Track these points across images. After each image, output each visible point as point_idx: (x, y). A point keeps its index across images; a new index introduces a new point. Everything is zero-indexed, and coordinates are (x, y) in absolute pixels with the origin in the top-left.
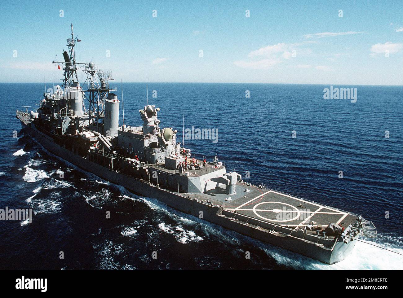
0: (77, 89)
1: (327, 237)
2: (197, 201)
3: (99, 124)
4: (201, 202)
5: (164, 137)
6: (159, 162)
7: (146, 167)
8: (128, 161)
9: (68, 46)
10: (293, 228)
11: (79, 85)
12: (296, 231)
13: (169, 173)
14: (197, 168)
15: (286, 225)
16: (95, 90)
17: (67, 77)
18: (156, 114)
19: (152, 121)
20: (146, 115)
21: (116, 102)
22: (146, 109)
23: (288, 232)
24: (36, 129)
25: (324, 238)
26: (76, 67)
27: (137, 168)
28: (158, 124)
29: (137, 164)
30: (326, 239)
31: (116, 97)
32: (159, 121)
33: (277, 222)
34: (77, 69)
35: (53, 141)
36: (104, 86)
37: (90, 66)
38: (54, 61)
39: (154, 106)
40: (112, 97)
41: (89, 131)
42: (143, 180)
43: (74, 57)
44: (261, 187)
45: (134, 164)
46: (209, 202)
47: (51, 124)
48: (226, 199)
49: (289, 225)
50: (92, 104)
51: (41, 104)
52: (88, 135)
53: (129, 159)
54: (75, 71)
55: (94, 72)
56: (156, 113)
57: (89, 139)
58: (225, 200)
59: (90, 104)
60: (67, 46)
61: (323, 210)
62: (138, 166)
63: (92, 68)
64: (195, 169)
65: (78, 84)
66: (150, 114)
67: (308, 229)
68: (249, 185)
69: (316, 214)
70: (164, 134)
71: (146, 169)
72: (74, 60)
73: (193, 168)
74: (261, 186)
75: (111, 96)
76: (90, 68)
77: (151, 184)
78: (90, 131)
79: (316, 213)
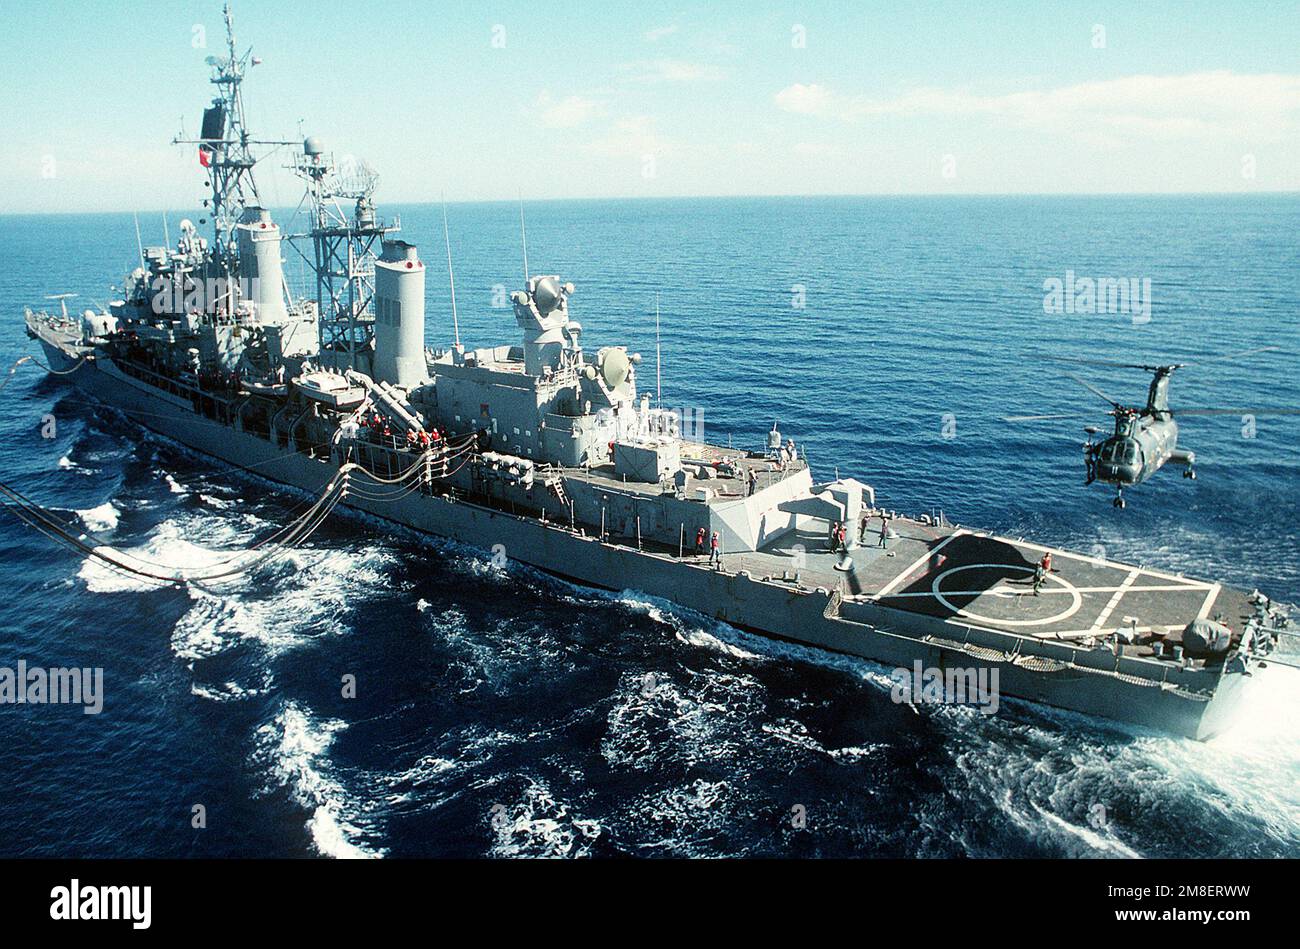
0: (262, 230)
1: (1192, 663)
2: (750, 578)
3: (357, 345)
4: (764, 580)
5: (604, 380)
6: (593, 461)
7: (552, 479)
8: (491, 463)
9: (219, 82)
10: (1077, 641)
11: (266, 217)
12: (1089, 650)
13: (640, 495)
14: (723, 474)
15: (1053, 635)
16: (335, 232)
17: (219, 189)
18: (564, 305)
19: (553, 327)
20: (534, 309)
21: (415, 268)
22: (533, 289)
23: (1065, 655)
24: (118, 373)
25: (1181, 665)
26: (251, 154)
27: (524, 484)
28: (574, 337)
29: (523, 471)
30: (1188, 669)
31: (413, 254)
32: (576, 325)
33: (1021, 626)
34: (254, 162)
35: (193, 410)
36: (367, 217)
37: (308, 150)
38: (178, 136)
39: (557, 278)
40: (398, 251)
41: (328, 371)
42: (547, 521)
43: (242, 121)
44: (929, 522)
45: (514, 471)
46: (787, 577)
47: (175, 353)
48: (838, 566)
49: (1062, 635)
50: (325, 279)
51: (131, 286)
52: (328, 382)
53: (494, 456)
54: (249, 167)
55: (324, 170)
56: (562, 300)
57: (335, 397)
58: (835, 568)
59: (320, 279)
60: (213, 81)
61: (1142, 580)
62: (529, 478)
63: (315, 155)
64: (718, 477)
65: (263, 213)
66: (547, 304)
67: (1123, 641)
68: (889, 515)
69: (1127, 594)
70: (602, 367)
71: (556, 487)
72: (243, 132)
73: (712, 472)
74: (926, 516)
75: (396, 249)
76: (309, 158)
77: (580, 532)
78: (331, 370)
79: (1127, 592)
